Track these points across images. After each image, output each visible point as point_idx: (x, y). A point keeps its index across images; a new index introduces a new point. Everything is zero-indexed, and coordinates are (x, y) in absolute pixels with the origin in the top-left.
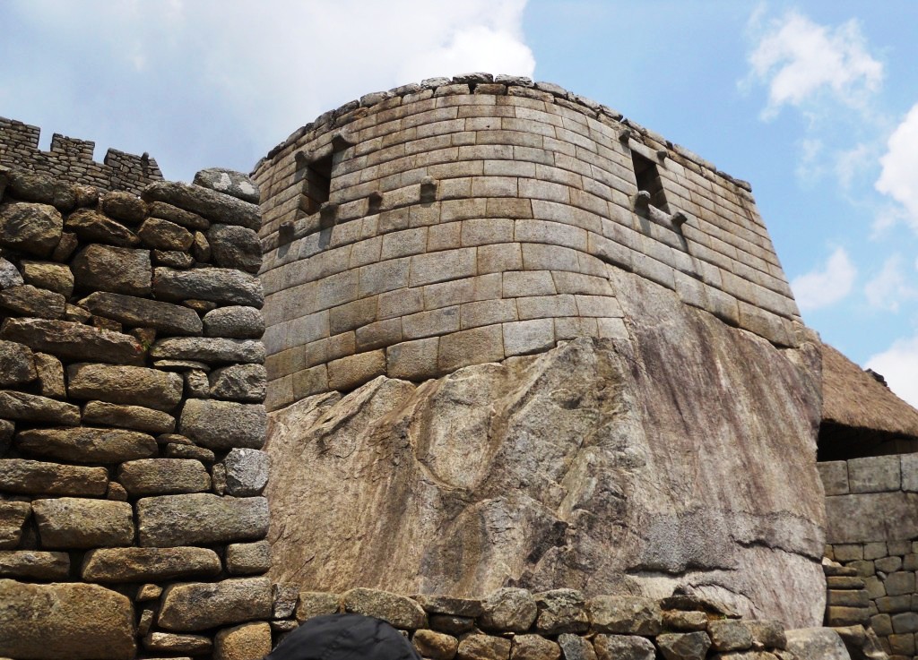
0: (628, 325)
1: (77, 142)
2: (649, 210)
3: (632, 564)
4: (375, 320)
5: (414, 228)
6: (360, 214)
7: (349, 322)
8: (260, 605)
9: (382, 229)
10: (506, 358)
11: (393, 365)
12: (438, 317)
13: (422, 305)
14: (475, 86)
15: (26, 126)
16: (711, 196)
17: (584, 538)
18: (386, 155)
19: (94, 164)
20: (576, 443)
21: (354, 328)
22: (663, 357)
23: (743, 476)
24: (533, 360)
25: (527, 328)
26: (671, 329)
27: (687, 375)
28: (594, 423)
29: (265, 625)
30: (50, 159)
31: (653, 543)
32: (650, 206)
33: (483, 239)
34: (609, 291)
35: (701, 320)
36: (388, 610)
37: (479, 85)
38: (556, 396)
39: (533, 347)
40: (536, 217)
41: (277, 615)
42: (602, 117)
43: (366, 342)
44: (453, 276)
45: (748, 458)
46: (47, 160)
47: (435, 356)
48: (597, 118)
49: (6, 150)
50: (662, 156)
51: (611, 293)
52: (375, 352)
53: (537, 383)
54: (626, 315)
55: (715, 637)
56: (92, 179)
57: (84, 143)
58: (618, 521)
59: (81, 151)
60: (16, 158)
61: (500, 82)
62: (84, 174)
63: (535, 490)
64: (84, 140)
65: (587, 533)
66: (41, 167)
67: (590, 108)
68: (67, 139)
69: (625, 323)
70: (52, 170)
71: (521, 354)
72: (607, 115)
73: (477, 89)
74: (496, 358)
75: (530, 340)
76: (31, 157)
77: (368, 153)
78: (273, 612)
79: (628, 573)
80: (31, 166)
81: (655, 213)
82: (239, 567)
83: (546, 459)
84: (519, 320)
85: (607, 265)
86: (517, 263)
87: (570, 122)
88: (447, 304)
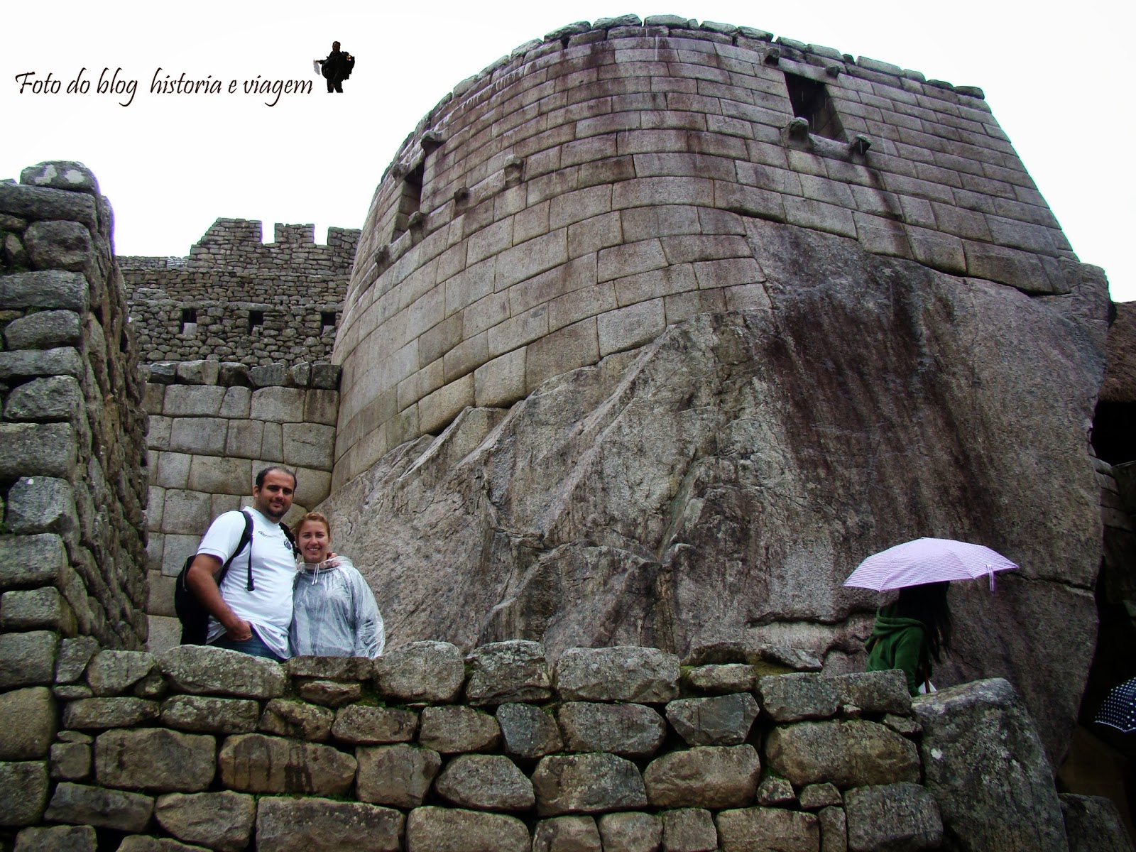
0: (771, 290)
1: (298, 227)
2: (811, 140)
3: (757, 615)
4: (461, 340)
5: (500, 220)
6: (448, 220)
7: (437, 349)
8: (35, 666)
9: (468, 231)
10: (601, 358)
11: (481, 391)
12: (525, 322)
13: (508, 313)
14: (568, 39)
15: (248, 222)
16: (916, 111)
17: (684, 583)
18: (475, 145)
19: (316, 247)
20: (687, 455)
21: (442, 355)
22: (826, 327)
23: (954, 478)
24: (635, 356)
25: (628, 316)
26: (844, 288)
27: (866, 346)
28: (711, 425)
29: (41, 691)
30: (272, 250)
31: (791, 582)
32: (812, 136)
33: (575, 215)
34: (745, 250)
35: (897, 273)
36: (225, 674)
37: (573, 38)
38: (659, 396)
39: (637, 339)
40: (638, 175)
41: (59, 679)
42: (741, 40)
43: (454, 368)
44: (541, 268)
45: (964, 453)
46: (269, 252)
47: (522, 373)
48: (734, 42)
49: (231, 250)
50: (833, 73)
51: (747, 253)
52: (463, 379)
53: (634, 383)
54: (768, 278)
55: (767, 700)
56: (314, 262)
57: (304, 227)
58: (736, 556)
59: (302, 236)
60: (241, 256)
61: (598, 28)
62: (307, 259)
63: (629, 525)
64: (304, 224)
65: (688, 575)
66: (264, 260)
67: (722, 32)
68: (288, 226)
69: (766, 289)
70: (275, 261)
71: (620, 351)
72: (747, 37)
73: (570, 42)
74: (588, 360)
75: (632, 330)
76: (255, 252)
77: (456, 148)
78: (54, 675)
79: (753, 626)
80: (255, 261)
81: (822, 145)
82: (10, 619)
83: (645, 482)
84: (619, 308)
85: (745, 218)
86: (615, 237)
87: (689, 54)
88: (535, 304)
